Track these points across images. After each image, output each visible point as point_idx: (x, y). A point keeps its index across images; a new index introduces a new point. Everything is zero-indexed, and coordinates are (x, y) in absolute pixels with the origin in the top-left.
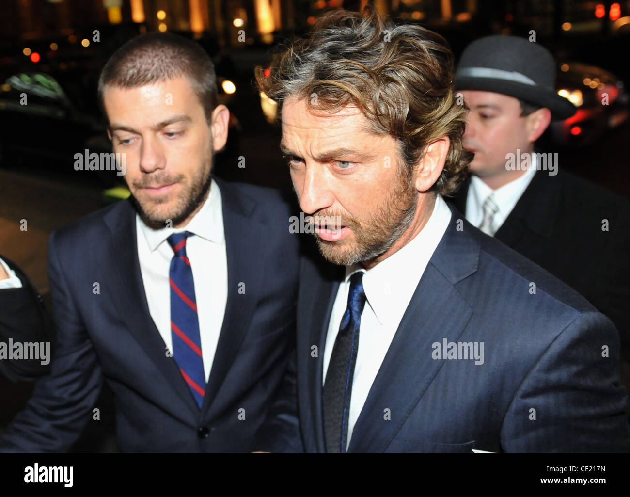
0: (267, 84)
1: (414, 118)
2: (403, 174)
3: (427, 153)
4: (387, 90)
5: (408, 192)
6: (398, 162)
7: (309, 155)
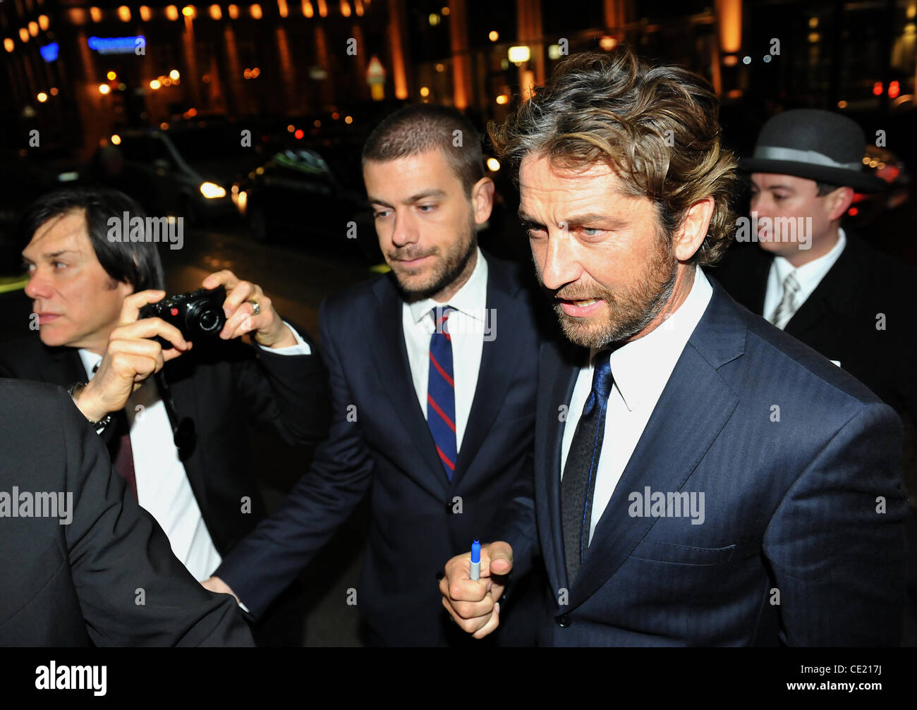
0: (502, 141)
1: (676, 175)
2: (661, 241)
3: (688, 216)
4: (643, 143)
5: (667, 263)
6: (656, 229)
7: (552, 222)
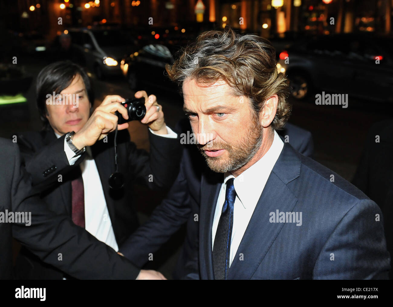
2: (253, 117)
3: (266, 105)
5: (258, 128)
6: (250, 111)
7: (200, 111)
